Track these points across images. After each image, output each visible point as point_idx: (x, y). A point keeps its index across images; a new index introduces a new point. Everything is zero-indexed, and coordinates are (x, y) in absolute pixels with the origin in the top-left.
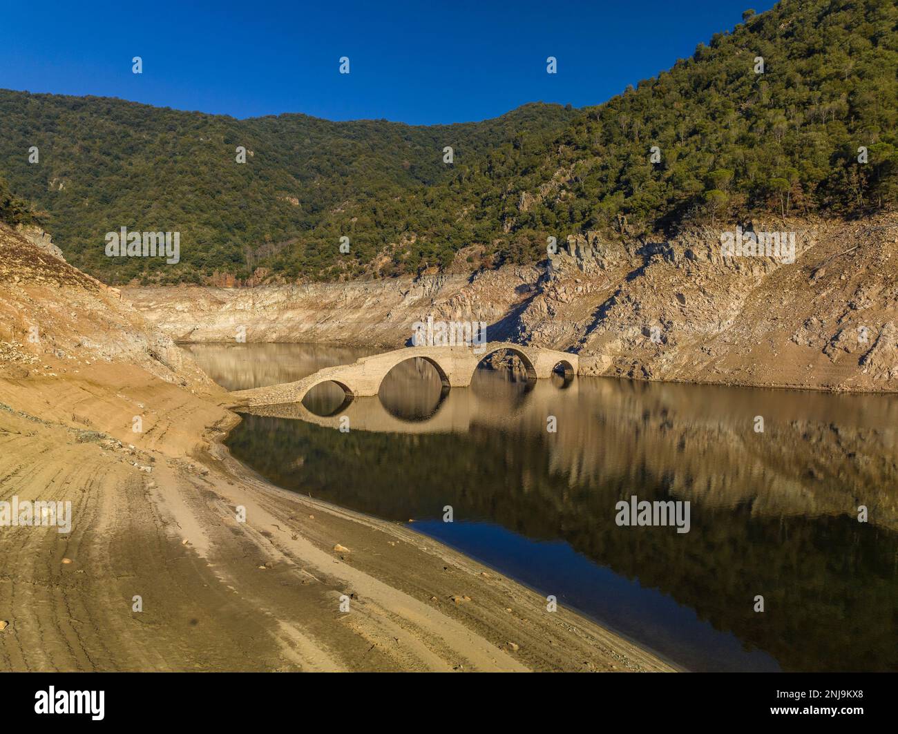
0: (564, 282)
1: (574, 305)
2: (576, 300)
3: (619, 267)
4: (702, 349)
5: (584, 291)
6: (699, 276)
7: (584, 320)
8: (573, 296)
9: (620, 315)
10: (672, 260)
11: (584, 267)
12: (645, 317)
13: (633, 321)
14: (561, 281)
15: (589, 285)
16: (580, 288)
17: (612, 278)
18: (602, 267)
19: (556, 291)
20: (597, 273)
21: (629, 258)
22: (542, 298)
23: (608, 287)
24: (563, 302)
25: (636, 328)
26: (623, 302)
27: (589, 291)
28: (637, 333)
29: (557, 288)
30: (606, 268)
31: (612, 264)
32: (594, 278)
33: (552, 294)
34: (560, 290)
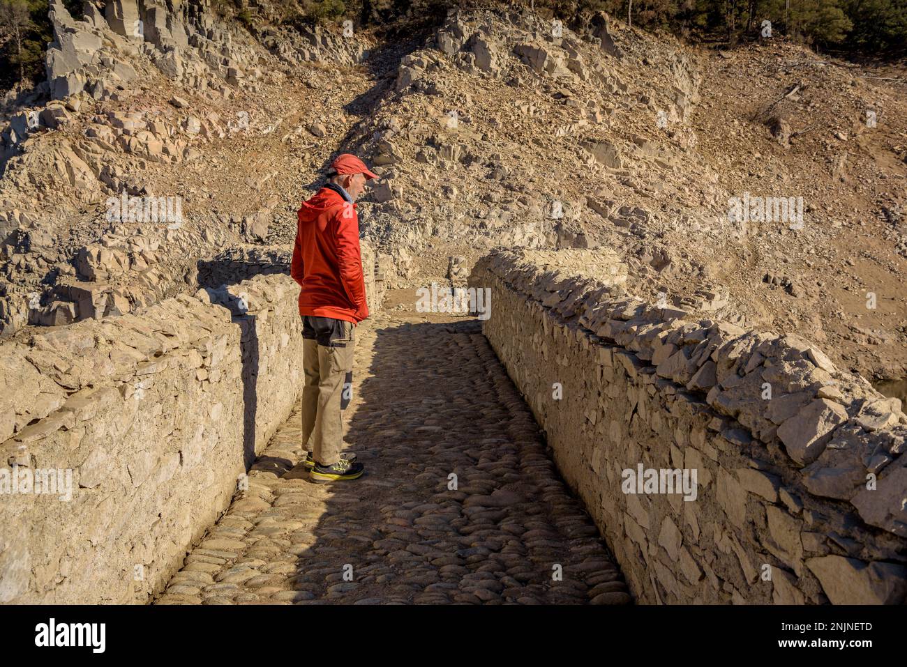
0: (137, 100)
1: (199, 168)
2: (194, 154)
3: (270, 82)
4: (766, 279)
5: (209, 134)
6: (592, 104)
7: (267, 212)
8: (183, 144)
9: (447, 190)
10: (485, 67)
11: (180, 70)
12: (547, 195)
13: (514, 207)
14: (122, 96)
15: (214, 117)
16: (195, 124)
17: (273, 109)
18: (230, 77)
19: (119, 124)
20: (222, 91)
21: (286, 67)
22: (66, 143)
23: (271, 129)
24: (149, 158)
25: (530, 229)
26: (420, 157)
27: (222, 135)
28: (535, 242)
29: (119, 115)
30: (242, 83)
31: (253, 73)
32: (217, 102)
33: (105, 132)
34: (134, 122)
